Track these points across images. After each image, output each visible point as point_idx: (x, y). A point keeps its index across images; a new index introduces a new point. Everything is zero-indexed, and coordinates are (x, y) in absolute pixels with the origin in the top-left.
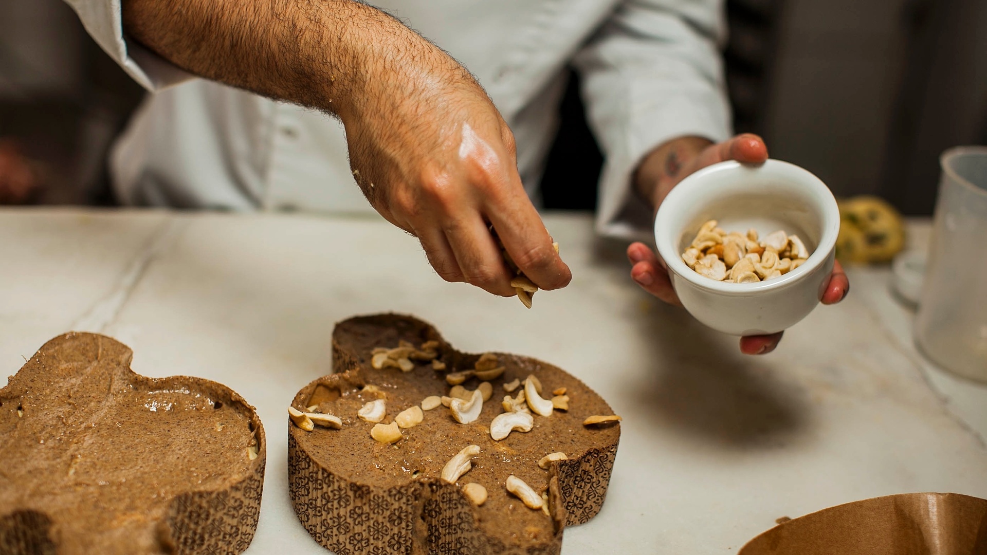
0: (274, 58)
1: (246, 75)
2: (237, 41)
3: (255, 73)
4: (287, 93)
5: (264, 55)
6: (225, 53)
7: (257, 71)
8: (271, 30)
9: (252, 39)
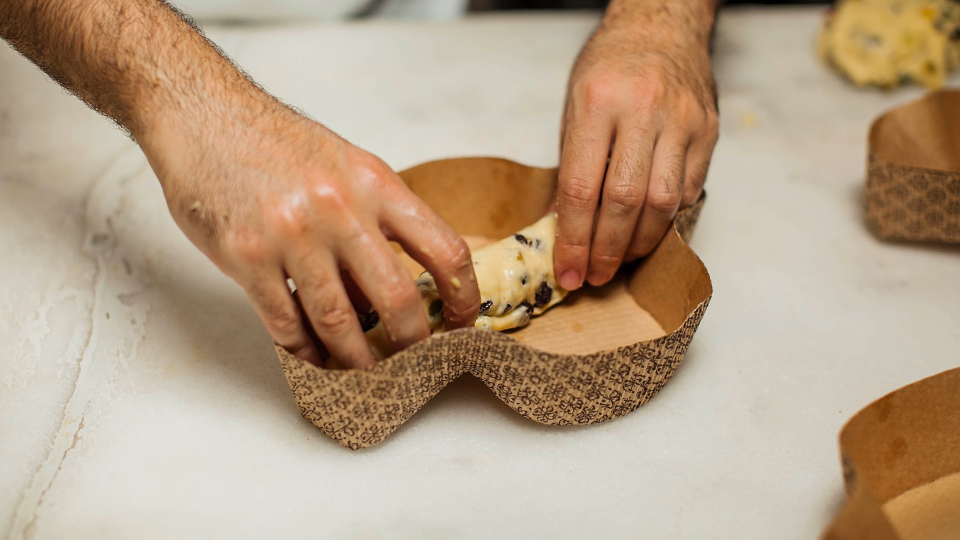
0: (83, 38)
1: (43, 47)
2: (42, 5)
3: (53, 49)
4: (83, 83)
5: (71, 30)
6: (22, 14)
7: (57, 46)
8: (91, 6)
9: (62, 9)
